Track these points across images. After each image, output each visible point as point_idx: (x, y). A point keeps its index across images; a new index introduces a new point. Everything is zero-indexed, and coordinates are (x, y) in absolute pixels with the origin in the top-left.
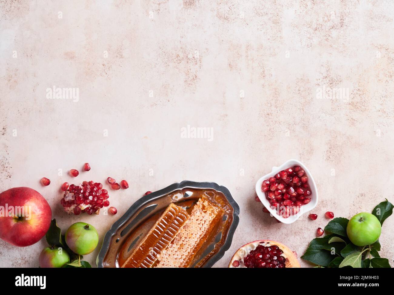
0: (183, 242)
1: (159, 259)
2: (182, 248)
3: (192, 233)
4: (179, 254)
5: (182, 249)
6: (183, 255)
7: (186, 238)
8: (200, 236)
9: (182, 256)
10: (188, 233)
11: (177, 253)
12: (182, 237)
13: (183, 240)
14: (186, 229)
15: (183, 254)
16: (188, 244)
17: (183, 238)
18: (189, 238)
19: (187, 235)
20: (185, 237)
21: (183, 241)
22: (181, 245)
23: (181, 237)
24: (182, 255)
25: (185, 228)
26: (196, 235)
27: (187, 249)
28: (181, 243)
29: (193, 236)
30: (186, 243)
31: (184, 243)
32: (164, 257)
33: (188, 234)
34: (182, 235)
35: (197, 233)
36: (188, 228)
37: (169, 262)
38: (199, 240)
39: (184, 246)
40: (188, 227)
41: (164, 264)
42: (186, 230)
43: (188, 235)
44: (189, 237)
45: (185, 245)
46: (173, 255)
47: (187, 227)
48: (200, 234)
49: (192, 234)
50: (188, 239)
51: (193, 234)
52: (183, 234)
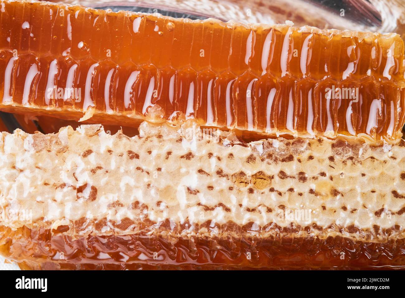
0: (277, 178)
1: (144, 129)
2: (251, 191)
3: (340, 189)
4: (217, 188)
5: (245, 189)
6: (228, 210)
7: (302, 177)
8: (352, 229)
9: (220, 209)
10: (328, 175)
11: (215, 179)
12: (296, 157)
13: (288, 173)
14: (337, 158)
15: (228, 206)
16: (285, 199)
17: (292, 168)
18: (311, 191)
19: (316, 174)
20: (302, 173)
21: (283, 175)
22: (260, 176)
23: (290, 158)
24: (221, 204)
25: (340, 149)
26: (345, 208)
27: (263, 210)
28: (268, 173)
29: (330, 198)
30: (281, 190)
31: (277, 183)
32: (165, 138)
33: (323, 174)
34: (305, 156)
35: (354, 211)
36: (349, 162)
37: (159, 169)
38: (331, 233)
39: (266, 190)
40: (351, 158)
41: (137, 157)
42: (331, 159)
43: (321, 178)
44: (314, 186)
45: (272, 190)
46: (200, 171)
47: (350, 154)
48: (357, 224)
49: (335, 193)
50: (307, 190)
51: (339, 197)
52: (311, 158)
